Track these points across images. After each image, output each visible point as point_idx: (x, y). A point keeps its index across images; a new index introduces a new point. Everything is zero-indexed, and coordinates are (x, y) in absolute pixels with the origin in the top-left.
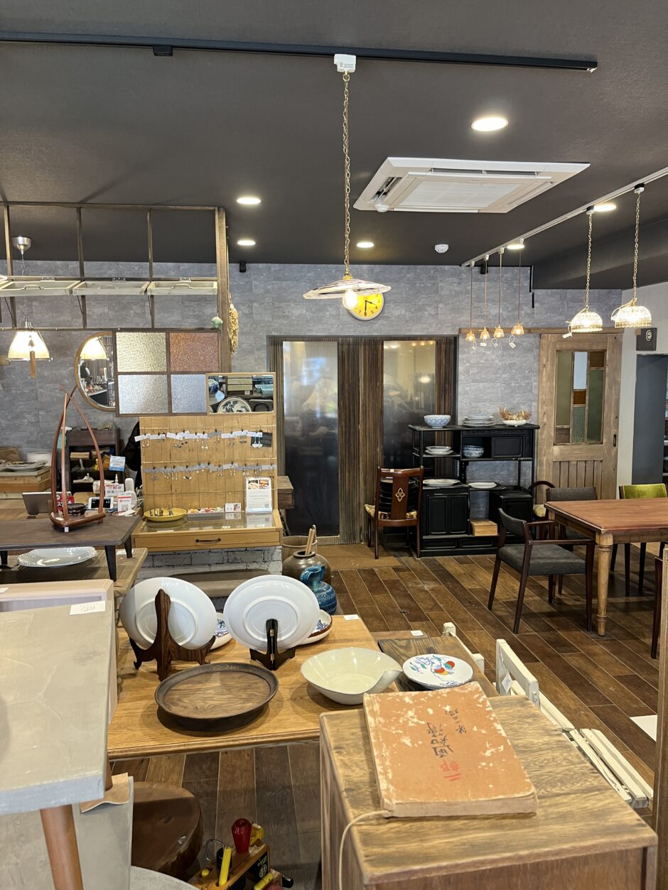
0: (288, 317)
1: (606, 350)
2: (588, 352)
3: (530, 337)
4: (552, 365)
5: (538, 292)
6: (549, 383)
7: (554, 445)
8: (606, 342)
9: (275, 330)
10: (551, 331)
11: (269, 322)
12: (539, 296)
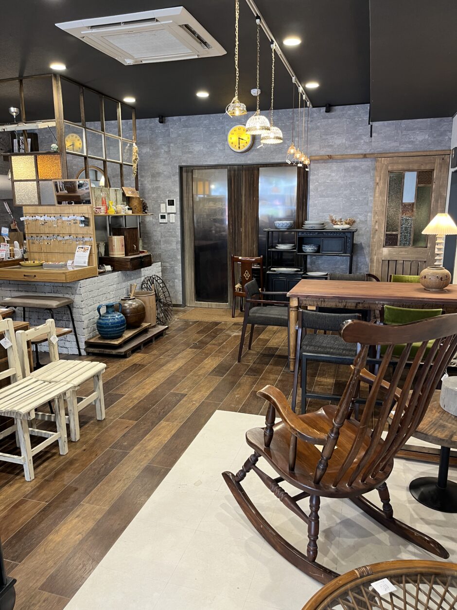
0: (192, 152)
1: (434, 170)
2: (417, 172)
3: (367, 161)
4: (384, 183)
5: (376, 124)
6: (381, 198)
7: (384, 247)
8: (434, 163)
9: (184, 161)
10: (385, 155)
11: (180, 156)
12: (377, 127)
